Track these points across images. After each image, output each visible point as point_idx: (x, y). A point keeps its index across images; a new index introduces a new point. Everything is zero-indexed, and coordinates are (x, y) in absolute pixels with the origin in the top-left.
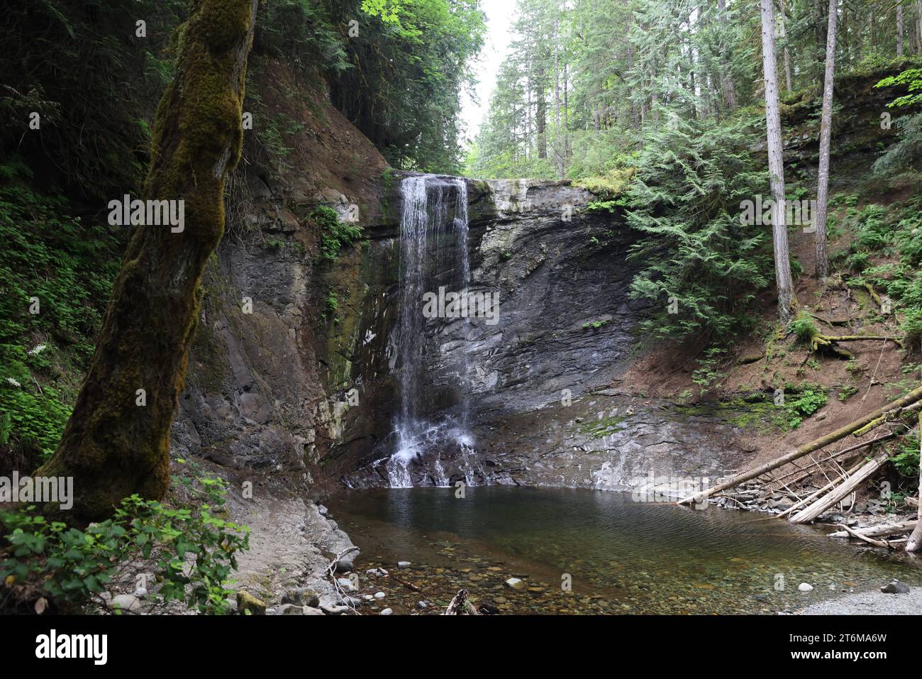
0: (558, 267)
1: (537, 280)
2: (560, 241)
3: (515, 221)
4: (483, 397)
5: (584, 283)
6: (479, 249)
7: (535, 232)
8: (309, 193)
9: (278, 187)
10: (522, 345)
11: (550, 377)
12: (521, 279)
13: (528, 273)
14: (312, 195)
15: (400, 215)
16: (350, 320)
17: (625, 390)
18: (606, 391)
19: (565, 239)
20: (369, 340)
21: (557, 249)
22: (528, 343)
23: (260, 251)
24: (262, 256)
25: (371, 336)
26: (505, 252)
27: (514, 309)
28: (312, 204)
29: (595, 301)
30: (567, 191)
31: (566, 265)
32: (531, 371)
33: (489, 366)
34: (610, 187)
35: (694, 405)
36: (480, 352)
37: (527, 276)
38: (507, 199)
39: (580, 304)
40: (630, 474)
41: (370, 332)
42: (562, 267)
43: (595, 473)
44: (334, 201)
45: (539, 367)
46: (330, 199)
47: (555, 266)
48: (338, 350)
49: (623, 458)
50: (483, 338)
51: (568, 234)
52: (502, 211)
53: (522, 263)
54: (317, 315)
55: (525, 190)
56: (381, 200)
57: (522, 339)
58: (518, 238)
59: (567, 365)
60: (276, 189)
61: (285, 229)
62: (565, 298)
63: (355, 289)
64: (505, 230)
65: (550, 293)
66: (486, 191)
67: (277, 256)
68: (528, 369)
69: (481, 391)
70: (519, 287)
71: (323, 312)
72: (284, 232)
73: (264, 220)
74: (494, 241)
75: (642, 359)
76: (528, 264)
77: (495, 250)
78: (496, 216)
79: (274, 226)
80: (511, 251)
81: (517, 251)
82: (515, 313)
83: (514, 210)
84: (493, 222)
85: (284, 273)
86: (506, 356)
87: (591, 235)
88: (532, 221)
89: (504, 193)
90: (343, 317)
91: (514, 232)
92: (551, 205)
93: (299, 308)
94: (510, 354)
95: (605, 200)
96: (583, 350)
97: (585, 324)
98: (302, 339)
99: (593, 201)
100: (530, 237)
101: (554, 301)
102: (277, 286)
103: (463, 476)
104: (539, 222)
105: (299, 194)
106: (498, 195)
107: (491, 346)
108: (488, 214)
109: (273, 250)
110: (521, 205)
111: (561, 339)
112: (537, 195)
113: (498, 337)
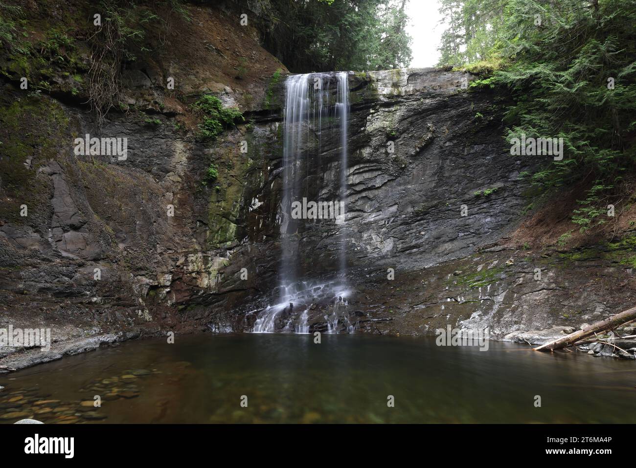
0: (447, 144)
1: (429, 157)
2: (446, 120)
3: (397, 103)
4: (378, 260)
5: (476, 156)
6: (365, 130)
7: (419, 113)
8: (196, 86)
9: (157, 77)
10: (417, 214)
11: (445, 242)
12: (412, 156)
13: (418, 150)
14: (198, 87)
15: (283, 101)
16: (233, 189)
17: (512, 245)
18: (493, 249)
19: (451, 118)
20: (255, 207)
21: (445, 127)
22: (422, 212)
23: (137, 127)
24: (139, 131)
25: (257, 203)
26: (392, 131)
27: (409, 183)
28: (197, 95)
29: (487, 172)
30: (449, 75)
31: (455, 142)
32: (426, 237)
33: (385, 233)
34: (489, 65)
35: (578, 249)
36: (376, 222)
37: (417, 154)
38: (389, 85)
39: (472, 176)
40: (499, 322)
41: (257, 200)
42: (451, 144)
43: (462, 322)
44: (218, 91)
45: (434, 233)
46: (214, 90)
47: (445, 143)
48: (220, 213)
49: (496, 307)
50: (379, 210)
51: (453, 112)
52: (384, 95)
53: (411, 142)
54: (197, 182)
55: (406, 77)
56: (266, 92)
57: (416, 209)
58: (403, 119)
59: (460, 231)
60: (155, 79)
61: (165, 111)
62: (457, 171)
63: (239, 163)
64: (389, 112)
65: (442, 168)
66: (368, 80)
67: (157, 133)
68: (424, 235)
69: (376, 256)
70: (410, 163)
71: (204, 180)
72: (163, 114)
73: (141, 103)
74: (377, 122)
75: (531, 217)
76: (417, 143)
77: (381, 130)
78: (378, 100)
79: (150, 107)
80: (398, 130)
81: (404, 131)
82: (409, 187)
83: (395, 93)
84: (376, 105)
85: (164, 146)
86: (401, 225)
87: (476, 111)
88: (415, 103)
89: (386, 81)
90: (225, 186)
91: (398, 114)
92: (433, 88)
93: (180, 176)
94: (405, 223)
95: (485, 78)
96: (477, 216)
97: (477, 192)
98: (179, 201)
99: (474, 81)
100: (415, 117)
101: (447, 174)
102: (157, 157)
103: (325, 324)
104: (422, 103)
105: (188, 87)
106: (380, 83)
107: (387, 216)
108: (370, 98)
109: (153, 127)
110: (403, 90)
111: (454, 207)
112: (419, 81)
113: (394, 209)
